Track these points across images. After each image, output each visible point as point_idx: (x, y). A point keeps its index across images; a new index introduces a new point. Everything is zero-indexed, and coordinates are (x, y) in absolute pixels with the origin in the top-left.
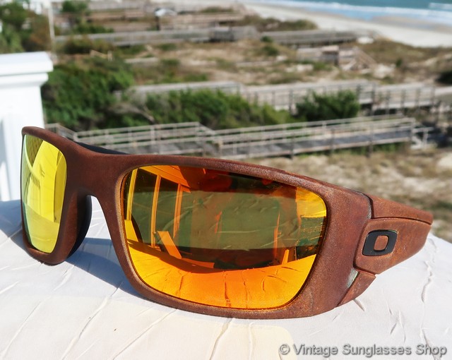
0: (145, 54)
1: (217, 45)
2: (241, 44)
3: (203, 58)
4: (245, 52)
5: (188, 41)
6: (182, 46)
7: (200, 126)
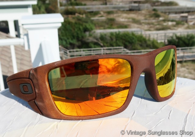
0: (100, 15)
1: (133, 12)
2: (143, 12)
3: (126, 18)
4: (145, 15)
5: (119, 10)
6: (117, 12)
7: (124, 48)
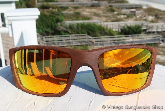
0: (69, 10)
1: (94, 7)
2: (102, 7)
3: (89, 12)
4: (103, 10)
5: (84, 6)
6: (82, 8)
7: (87, 35)
